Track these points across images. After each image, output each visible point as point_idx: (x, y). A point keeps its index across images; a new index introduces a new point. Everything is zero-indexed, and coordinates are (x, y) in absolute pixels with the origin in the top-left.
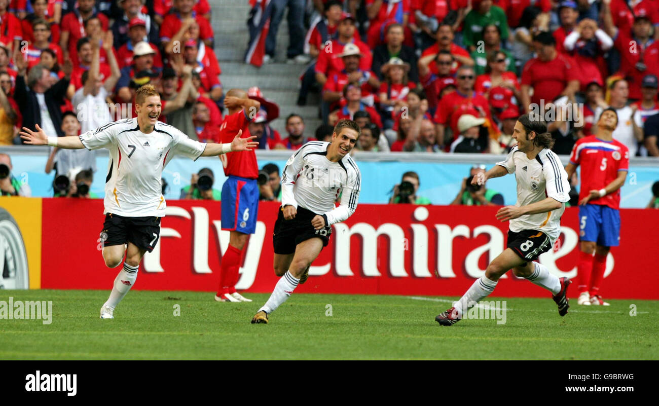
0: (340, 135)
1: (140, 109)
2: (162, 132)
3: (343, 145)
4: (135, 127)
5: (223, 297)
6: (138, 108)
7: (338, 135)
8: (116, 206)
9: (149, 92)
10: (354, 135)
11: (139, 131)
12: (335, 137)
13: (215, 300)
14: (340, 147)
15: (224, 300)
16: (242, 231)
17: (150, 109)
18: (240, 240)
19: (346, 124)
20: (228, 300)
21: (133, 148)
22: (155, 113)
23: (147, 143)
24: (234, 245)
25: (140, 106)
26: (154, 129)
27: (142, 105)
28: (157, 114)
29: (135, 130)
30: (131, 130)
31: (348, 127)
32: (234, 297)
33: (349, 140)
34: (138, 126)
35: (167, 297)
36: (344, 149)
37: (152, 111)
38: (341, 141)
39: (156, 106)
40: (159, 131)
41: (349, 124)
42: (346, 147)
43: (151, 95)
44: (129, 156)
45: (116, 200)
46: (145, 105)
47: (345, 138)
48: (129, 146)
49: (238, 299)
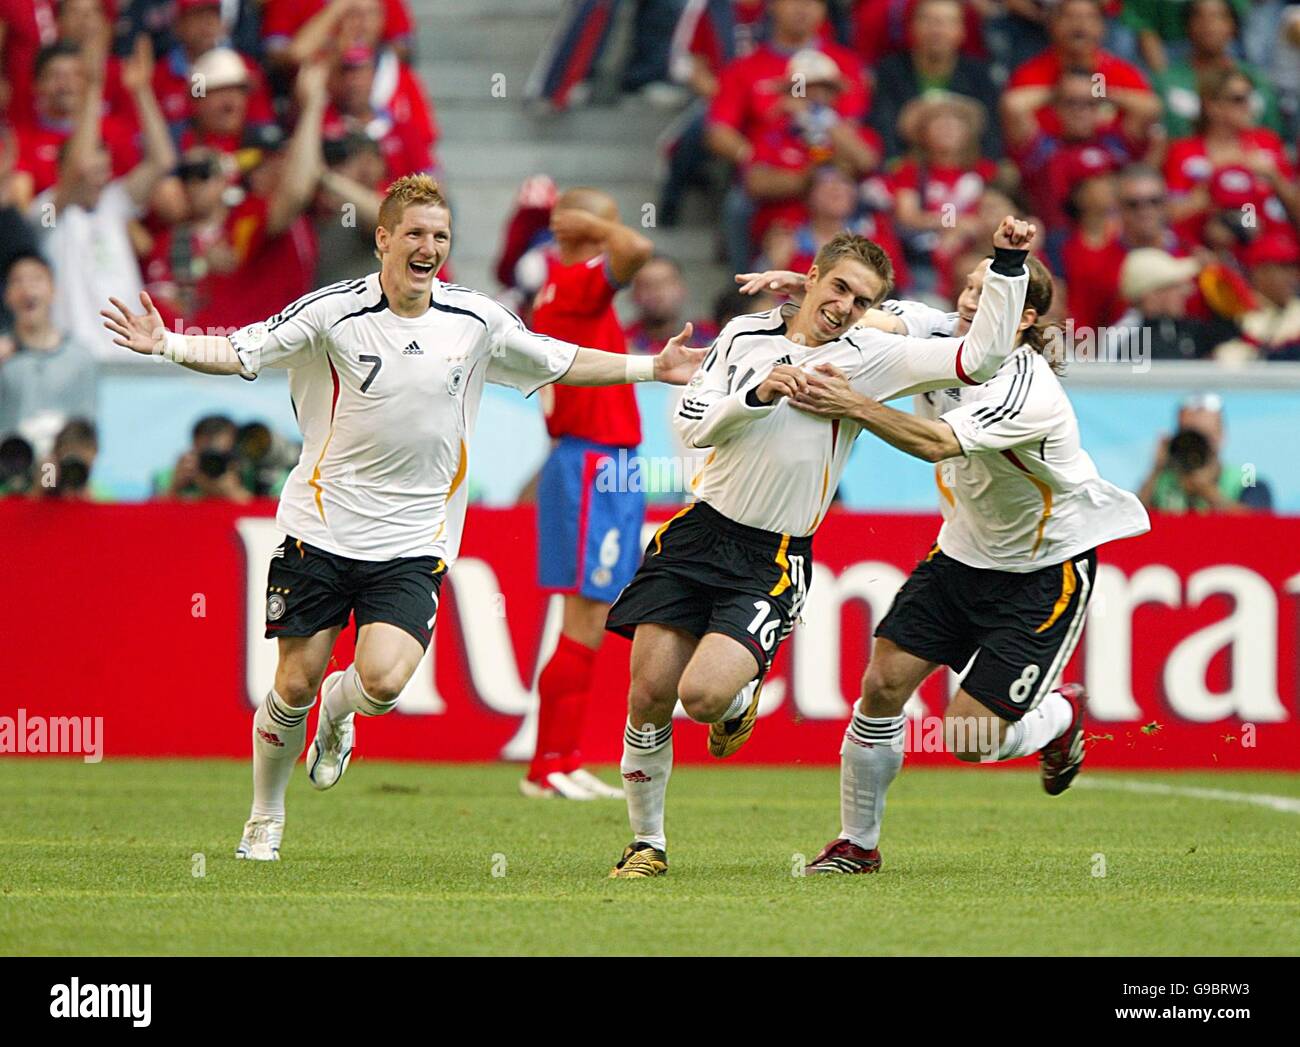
0: (830, 276)
1: (388, 241)
2: (456, 310)
3: (830, 308)
4: (375, 301)
5: (545, 784)
6: (383, 237)
7: (823, 274)
8: (314, 518)
9: (415, 194)
10: (868, 284)
11: (386, 310)
12: (815, 280)
13: (521, 794)
14: (823, 312)
15: (547, 793)
16: (599, 595)
17: (413, 243)
18: (591, 621)
19: (853, 248)
20: (558, 793)
21: (374, 364)
22: (427, 257)
23: (414, 346)
24: (576, 636)
25: (388, 234)
26: (432, 303)
27: (392, 231)
28: (432, 260)
29: (377, 309)
30: (365, 310)
31: (857, 259)
32: (576, 782)
33: (851, 298)
34: (383, 296)
35: (378, 783)
36: (832, 318)
37: (418, 250)
38: (831, 294)
39: (430, 237)
40: (446, 308)
41: (863, 252)
42: (839, 315)
43: (420, 201)
44: (364, 387)
45: (318, 501)
46: (400, 229)
47: (843, 287)
48: (362, 358)
49: (589, 790)
